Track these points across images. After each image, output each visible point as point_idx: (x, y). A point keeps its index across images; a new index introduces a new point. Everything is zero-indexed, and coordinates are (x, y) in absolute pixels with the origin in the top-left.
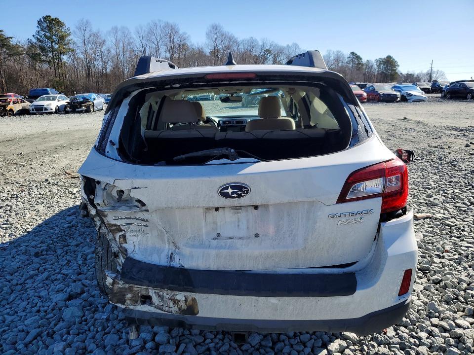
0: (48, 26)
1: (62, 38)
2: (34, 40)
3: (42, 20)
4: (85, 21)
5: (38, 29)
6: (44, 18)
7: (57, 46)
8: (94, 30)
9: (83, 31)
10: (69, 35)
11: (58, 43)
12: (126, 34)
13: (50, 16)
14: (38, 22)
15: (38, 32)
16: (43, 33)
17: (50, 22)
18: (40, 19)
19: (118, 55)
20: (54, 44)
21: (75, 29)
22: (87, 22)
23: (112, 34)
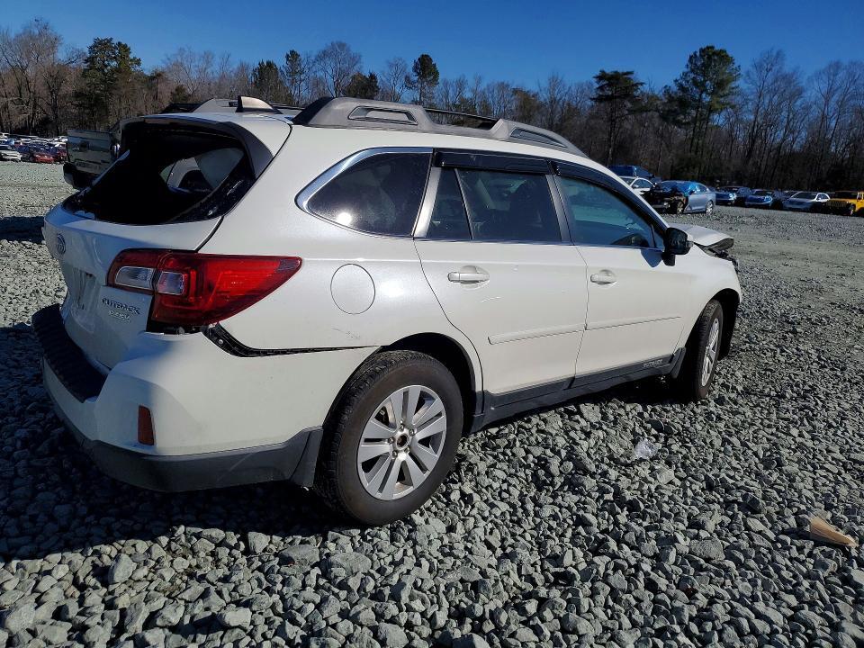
0: (703, 65)
1: (720, 85)
2: (675, 88)
3: (698, 54)
4: (774, 53)
5: (686, 70)
6: (702, 51)
7: (708, 99)
8: (787, 69)
9: (764, 72)
10: (734, 79)
11: (712, 93)
12: (857, 76)
13: (712, 47)
14: (691, 57)
15: (685, 74)
16: (692, 75)
17: (709, 58)
18: (695, 53)
19: (824, 117)
20: (704, 95)
21: (751, 68)
22: (778, 54)
23: (825, 78)
